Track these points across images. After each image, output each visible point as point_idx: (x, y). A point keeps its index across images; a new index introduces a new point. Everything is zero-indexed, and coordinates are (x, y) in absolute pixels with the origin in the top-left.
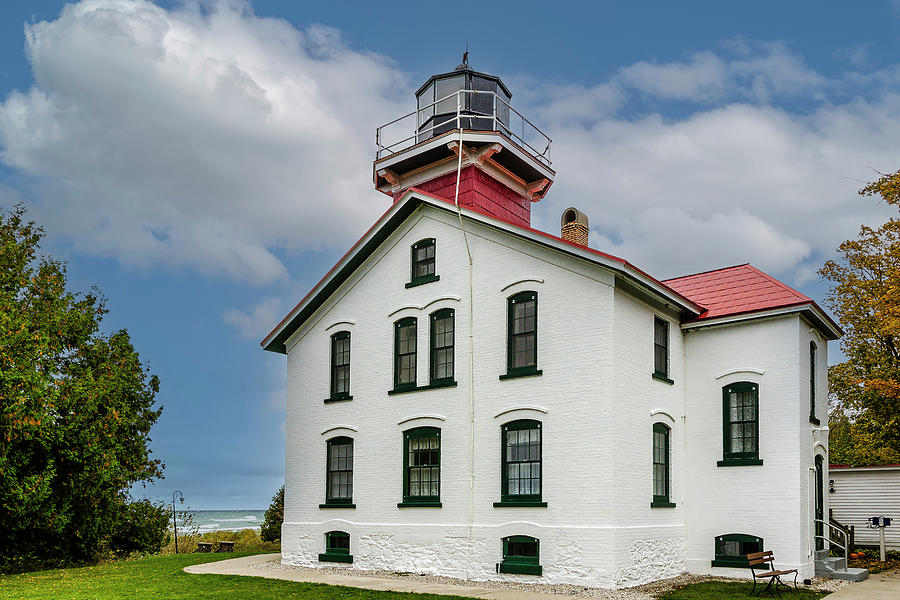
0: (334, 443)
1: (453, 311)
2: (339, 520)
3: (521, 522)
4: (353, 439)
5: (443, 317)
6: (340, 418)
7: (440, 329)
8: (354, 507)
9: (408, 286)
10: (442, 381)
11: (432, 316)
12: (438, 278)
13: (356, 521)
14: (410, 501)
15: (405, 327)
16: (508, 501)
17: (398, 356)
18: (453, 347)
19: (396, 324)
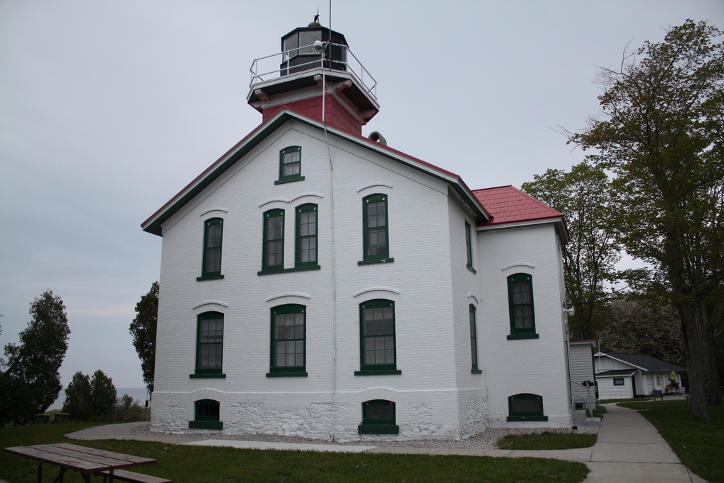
0: (203, 317)
1: (316, 205)
2: (209, 389)
3: (379, 387)
4: (223, 314)
5: (307, 210)
6: (211, 295)
7: (304, 220)
8: (224, 376)
9: (276, 183)
10: (307, 264)
11: (297, 208)
12: (303, 179)
13: (225, 390)
14: (276, 371)
15: (273, 217)
16: (367, 369)
17: (266, 242)
18: (316, 236)
19: (265, 214)
